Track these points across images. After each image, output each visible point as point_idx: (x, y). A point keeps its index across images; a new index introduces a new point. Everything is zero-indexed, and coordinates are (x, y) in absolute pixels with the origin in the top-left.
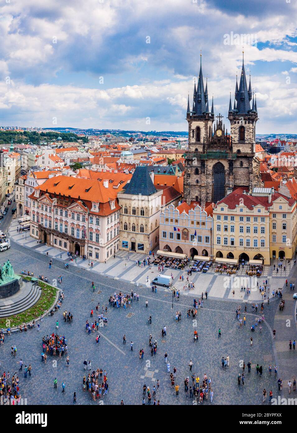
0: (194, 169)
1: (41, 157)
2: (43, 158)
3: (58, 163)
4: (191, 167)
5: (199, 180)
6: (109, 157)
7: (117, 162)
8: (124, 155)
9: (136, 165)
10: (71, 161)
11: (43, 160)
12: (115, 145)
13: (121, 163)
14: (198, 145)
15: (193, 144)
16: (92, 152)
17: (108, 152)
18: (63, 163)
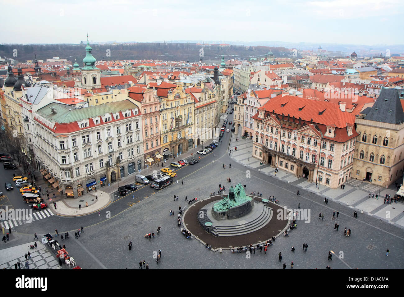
1: (257, 74)
2: (259, 75)
3: (276, 81)
6: (330, 74)
7: (342, 81)
8: (348, 74)
9: (366, 86)
10: (289, 79)
11: (259, 77)
12: (335, 61)
13: (346, 83)
16: (310, 69)
17: (329, 69)
18: (281, 81)
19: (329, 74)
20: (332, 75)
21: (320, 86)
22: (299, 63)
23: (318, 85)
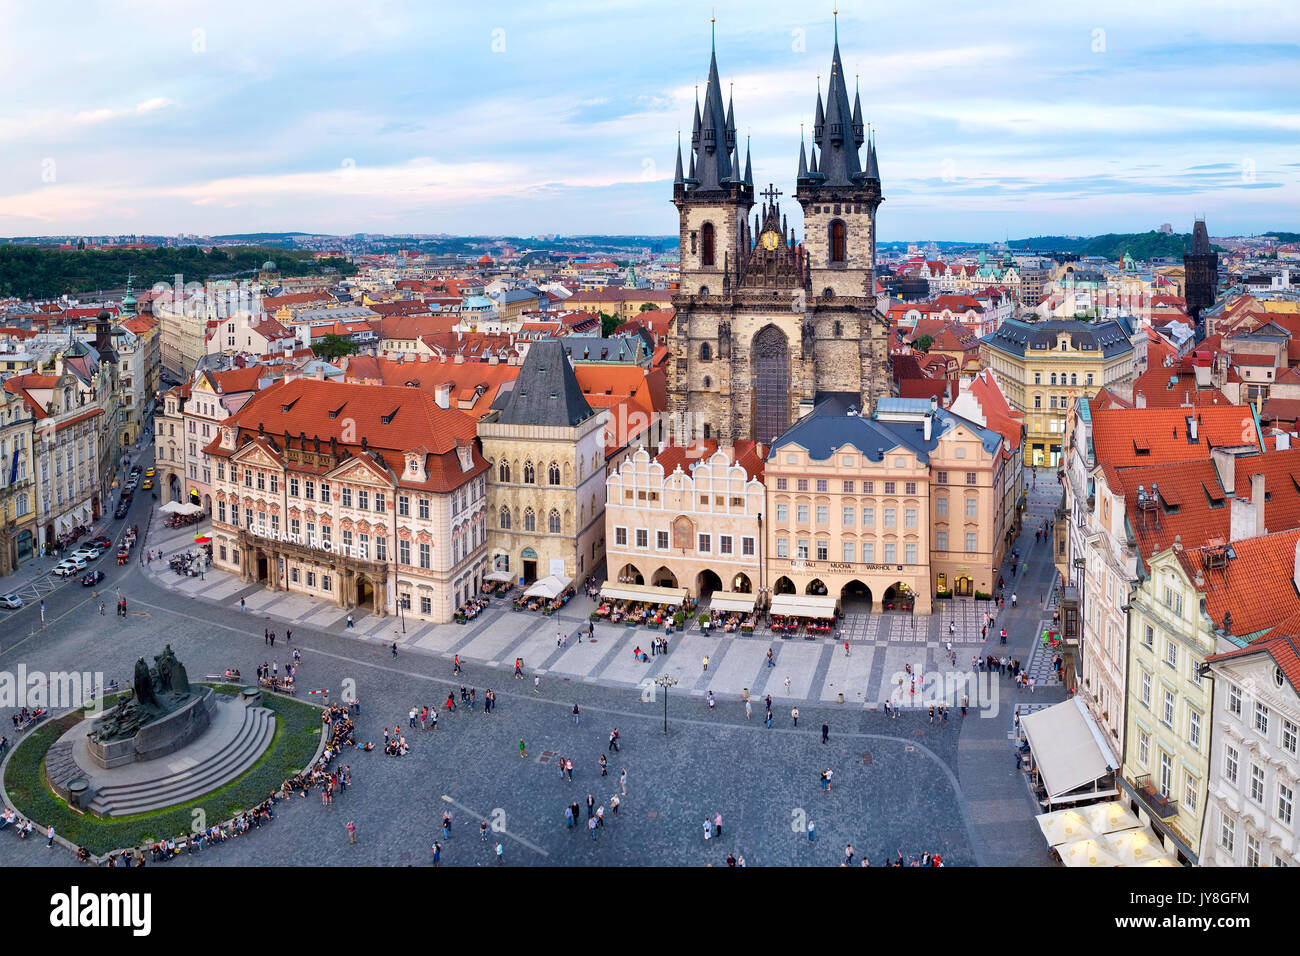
0: (697, 345)
1: (225, 326)
2: (231, 329)
3: (278, 341)
4: (689, 339)
5: (713, 378)
6: (426, 315)
7: (455, 329)
8: (470, 309)
9: (512, 337)
10: (314, 333)
11: (231, 334)
12: (440, 279)
13: (465, 335)
14: (709, 276)
15: (693, 272)
16: (375, 303)
17: (423, 301)
18: (291, 342)
19: (423, 315)
20: (430, 314)
21: (399, 347)
22: (348, 290)
23: (396, 343)
